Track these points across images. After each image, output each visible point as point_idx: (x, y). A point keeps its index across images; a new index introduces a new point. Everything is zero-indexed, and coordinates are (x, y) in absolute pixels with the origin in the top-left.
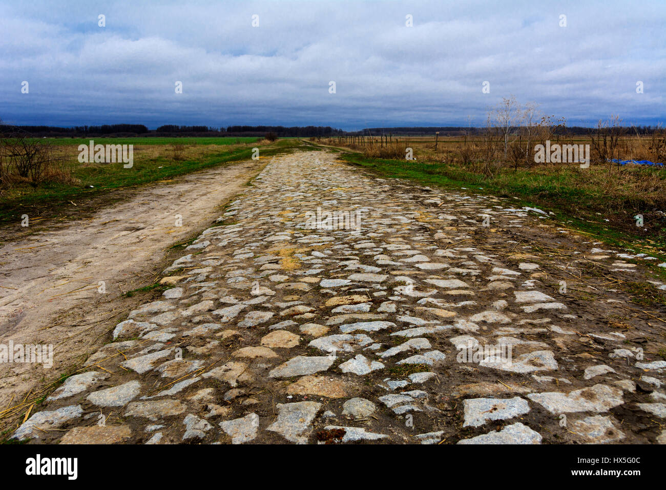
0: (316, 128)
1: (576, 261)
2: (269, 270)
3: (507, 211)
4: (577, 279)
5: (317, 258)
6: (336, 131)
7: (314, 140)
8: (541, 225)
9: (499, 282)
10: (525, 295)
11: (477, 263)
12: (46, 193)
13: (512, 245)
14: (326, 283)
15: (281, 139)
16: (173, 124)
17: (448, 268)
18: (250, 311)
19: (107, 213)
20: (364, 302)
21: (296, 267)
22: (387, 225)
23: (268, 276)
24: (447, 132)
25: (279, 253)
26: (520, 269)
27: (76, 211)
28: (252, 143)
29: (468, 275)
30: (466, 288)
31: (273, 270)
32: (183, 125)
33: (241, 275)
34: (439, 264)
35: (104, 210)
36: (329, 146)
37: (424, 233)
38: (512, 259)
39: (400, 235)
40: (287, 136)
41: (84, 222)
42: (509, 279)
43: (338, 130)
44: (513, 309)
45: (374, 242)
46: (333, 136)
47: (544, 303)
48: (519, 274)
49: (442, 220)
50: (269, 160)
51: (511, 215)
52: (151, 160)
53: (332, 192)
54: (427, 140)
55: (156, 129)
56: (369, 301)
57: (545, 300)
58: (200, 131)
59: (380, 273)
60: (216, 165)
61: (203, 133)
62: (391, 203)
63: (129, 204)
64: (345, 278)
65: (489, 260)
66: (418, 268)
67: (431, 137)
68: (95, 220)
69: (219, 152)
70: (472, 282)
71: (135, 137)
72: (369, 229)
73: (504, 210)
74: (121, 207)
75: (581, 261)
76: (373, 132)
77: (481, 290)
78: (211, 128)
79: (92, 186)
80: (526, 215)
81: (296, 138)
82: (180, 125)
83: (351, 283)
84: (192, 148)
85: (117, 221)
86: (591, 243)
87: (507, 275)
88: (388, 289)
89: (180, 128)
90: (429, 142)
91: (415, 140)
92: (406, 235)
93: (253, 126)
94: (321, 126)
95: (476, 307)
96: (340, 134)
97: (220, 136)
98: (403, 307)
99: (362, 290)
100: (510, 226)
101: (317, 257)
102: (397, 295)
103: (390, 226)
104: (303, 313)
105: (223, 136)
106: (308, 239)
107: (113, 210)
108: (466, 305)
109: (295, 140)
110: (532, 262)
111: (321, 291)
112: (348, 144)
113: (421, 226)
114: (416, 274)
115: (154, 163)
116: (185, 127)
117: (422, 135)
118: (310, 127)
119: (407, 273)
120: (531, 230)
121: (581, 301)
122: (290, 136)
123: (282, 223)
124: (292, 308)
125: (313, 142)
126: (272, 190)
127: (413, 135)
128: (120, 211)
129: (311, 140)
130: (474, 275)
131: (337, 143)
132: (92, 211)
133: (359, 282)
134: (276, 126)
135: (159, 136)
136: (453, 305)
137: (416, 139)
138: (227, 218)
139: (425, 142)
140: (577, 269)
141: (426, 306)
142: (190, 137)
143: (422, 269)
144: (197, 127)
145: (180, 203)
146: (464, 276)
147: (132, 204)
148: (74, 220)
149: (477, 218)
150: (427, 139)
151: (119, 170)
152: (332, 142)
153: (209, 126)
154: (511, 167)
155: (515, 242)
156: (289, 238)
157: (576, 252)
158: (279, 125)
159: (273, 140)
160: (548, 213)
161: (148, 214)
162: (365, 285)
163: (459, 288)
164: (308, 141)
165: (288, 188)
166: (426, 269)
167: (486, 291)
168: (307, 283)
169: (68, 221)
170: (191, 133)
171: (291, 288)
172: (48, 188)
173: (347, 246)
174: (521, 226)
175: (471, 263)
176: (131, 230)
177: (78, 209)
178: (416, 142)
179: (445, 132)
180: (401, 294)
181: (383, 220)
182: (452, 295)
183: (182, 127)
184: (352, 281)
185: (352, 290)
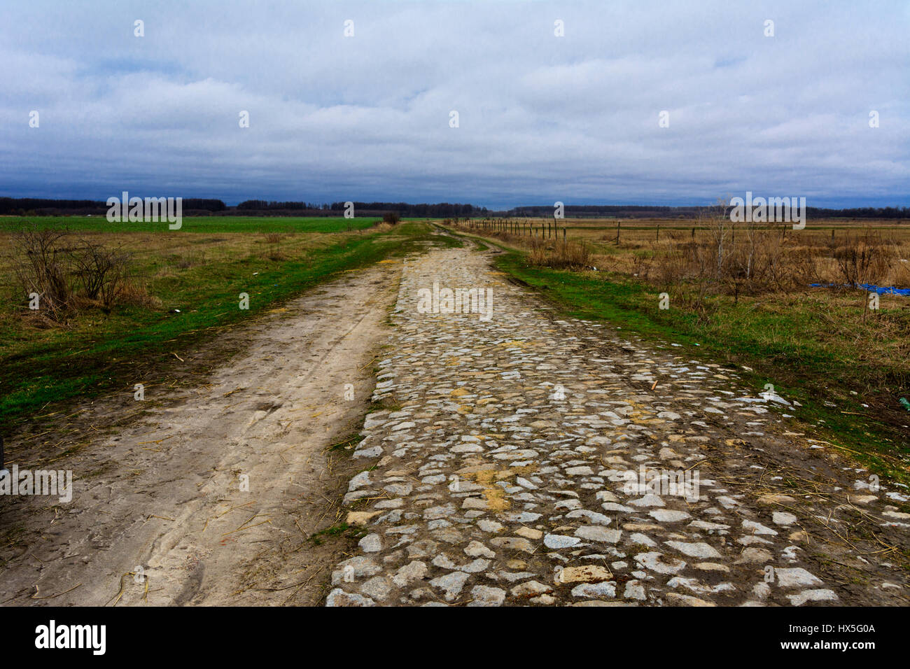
0: (451, 205)
1: (839, 508)
2: (473, 509)
3: (740, 402)
4: (842, 541)
5: (526, 490)
6: (478, 209)
7: (449, 223)
8: (788, 433)
9: (754, 550)
10: (787, 575)
11: (721, 510)
12: (123, 323)
13: (757, 472)
14: (552, 541)
15: (404, 222)
16: (260, 199)
17: (689, 521)
18: (474, 585)
19: (225, 375)
20: (605, 580)
21: (506, 507)
22: (596, 429)
23: (476, 520)
24: (631, 212)
25: (476, 478)
26: (775, 524)
27: (186, 371)
28: (367, 228)
29: (716, 532)
30: (717, 560)
31: (478, 509)
32: (273, 200)
33: (441, 516)
34: (679, 513)
35: (220, 370)
36: (471, 235)
37: (646, 448)
38: (762, 502)
39: (617, 451)
40: (413, 217)
41: (202, 391)
42: (765, 544)
43: (482, 208)
44: (777, 598)
45: (589, 465)
46: (474, 216)
47: (811, 589)
48: (776, 533)
49: (663, 421)
50: (400, 267)
51: (747, 411)
52: (242, 262)
53: (507, 350)
54: (604, 225)
55: (237, 205)
56: (611, 579)
57: (810, 583)
58: (296, 208)
59: (610, 526)
60: (332, 276)
61: (300, 211)
62: (590, 380)
63: (247, 360)
64: (571, 533)
65: (736, 505)
66: (654, 518)
67: (607, 220)
68: (214, 388)
69: (328, 245)
70: (723, 547)
71: (209, 215)
72: (576, 436)
73: (737, 399)
74: (240, 366)
75: (844, 508)
76: (530, 212)
77: (735, 563)
78: (309, 204)
79: (178, 311)
80: (765, 411)
81: (424, 220)
82: (269, 200)
83: (581, 545)
84: (290, 238)
85: (242, 390)
86: (853, 470)
87: (762, 536)
88: (627, 556)
89: (269, 204)
90: (605, 228)
91: (587, 225)
92: (625, 452)
93: (366, 202)
94: (457, 202)
95: (735, 593)
96: (484, 213)
97: (322, 216)
98: (653, 591)
99: (597, 556)
100: (749, 433)
101: (526, 488)
102: (640, 569)
103: (601, 432)
104: (539, 595)
105: (327, 216)
106: (504, 452)
107: (232, 371)
108: (724, 590)
109: (423, 224)
110: (787, 510)
111: (549, 554)
112: (496, 231)
113: (639, 432)
114: (653, 530)
115: (245, 266)
116: (275, 203)
117: (596, 216)
118: (443, 205)
119: (643, 527)
120: (775, 443)
121: (853, 586)
122: (415, 217)
123: (462, 416)
124: (525, 585)
125: (447, 227)
126: (426, 339)
127: (584, 216)
128: (242, 373)
129: (445, 223)
130: (723, 535)
131: (481, 229)
132: (205, 373)
133: (591, 541)
134: (397, 202)
135: (241, 215)
136: (708, 588)
137: (588, 222)
138: (384, 396)
139: (601, 229)
140: (842, 523)
141: (679, 592)
142: (282, 216)
143: (660, 520)
144: (292, 203)
145: (310, 358)
146: (710, 535)
147: (252, 360)
148: (188, 387)
149: (706, 418)
150: (602, 222)
151: (203, 279)
152: (475, 228)
153: (307, 202)
154: (729, 294)
155: (761, 468)
156: (481, 449)
157: (837, 489)
158: (402, 202)
159: (394, 223)
160: (792, 403)
161: (277, 379)
162: (599, 548)
163: (710, 560)
164: (442, 226)
165: (446, 338)
166: (664, 521)
167: (741, 565)
168: (527, 539)
169: (181, 390)
170: (283, 211)
171: (512, 547)
172: (123, 314)
173: (556, 468)
174: (762, 434)
175: (714, 510)
176: (266, 409)
177: (187, 368)
178: (589, 228)
179: (626, 213)
180: (646, 568)
181: (589, 417)
182: (704, 571)
183: (271, 203)
184: (583, 540)
185: (585, 557)
